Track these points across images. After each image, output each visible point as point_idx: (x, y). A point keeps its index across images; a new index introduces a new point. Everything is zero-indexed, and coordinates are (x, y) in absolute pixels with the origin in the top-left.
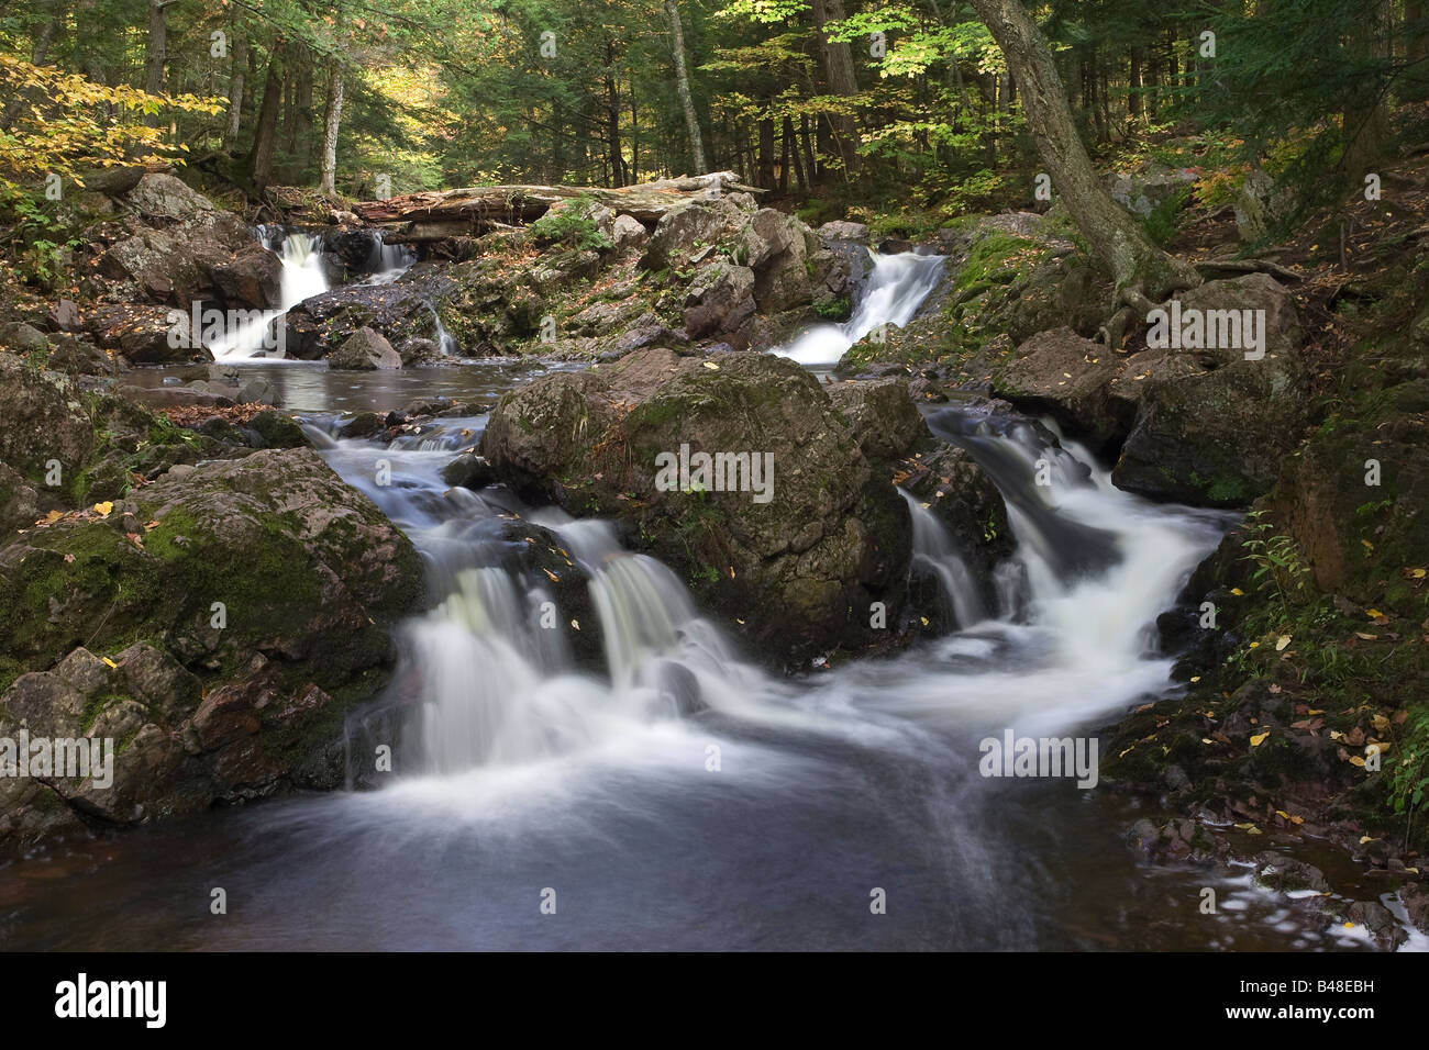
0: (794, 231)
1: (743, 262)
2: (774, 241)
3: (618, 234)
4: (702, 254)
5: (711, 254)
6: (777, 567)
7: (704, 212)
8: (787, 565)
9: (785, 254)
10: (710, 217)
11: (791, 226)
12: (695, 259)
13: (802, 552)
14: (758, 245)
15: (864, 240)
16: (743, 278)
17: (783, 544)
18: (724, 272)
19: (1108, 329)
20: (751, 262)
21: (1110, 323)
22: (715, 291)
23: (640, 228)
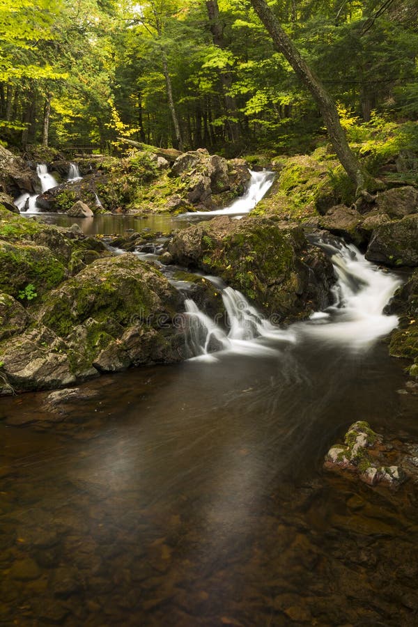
0: (224, 163)
1: (207, 175)
2: (217, 167)
3: (159, 164)
4: (192, 172)
5: (195, 172)
6: (272, 289)
7: (192, 157)
8: (275, 288)
9: (221, 172)
10: (194, 158)
11: (223, 162)
12: (189, 174)
13: (279, 284)
14: (212, 169)
15: (247, 166)
16: (207, 181)
17: (274, 281)
18: (201, 179)
19: (357, 205)
20: (209, 175)
21: (357, 202)
22: (198, 186)
23: (166, 162)
